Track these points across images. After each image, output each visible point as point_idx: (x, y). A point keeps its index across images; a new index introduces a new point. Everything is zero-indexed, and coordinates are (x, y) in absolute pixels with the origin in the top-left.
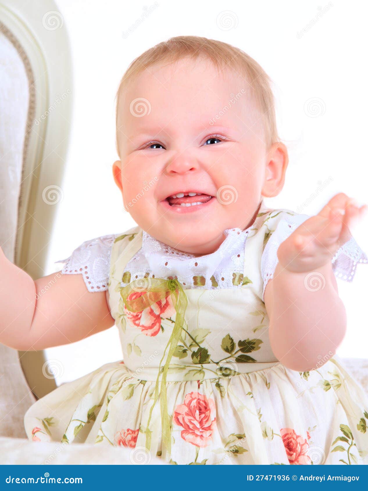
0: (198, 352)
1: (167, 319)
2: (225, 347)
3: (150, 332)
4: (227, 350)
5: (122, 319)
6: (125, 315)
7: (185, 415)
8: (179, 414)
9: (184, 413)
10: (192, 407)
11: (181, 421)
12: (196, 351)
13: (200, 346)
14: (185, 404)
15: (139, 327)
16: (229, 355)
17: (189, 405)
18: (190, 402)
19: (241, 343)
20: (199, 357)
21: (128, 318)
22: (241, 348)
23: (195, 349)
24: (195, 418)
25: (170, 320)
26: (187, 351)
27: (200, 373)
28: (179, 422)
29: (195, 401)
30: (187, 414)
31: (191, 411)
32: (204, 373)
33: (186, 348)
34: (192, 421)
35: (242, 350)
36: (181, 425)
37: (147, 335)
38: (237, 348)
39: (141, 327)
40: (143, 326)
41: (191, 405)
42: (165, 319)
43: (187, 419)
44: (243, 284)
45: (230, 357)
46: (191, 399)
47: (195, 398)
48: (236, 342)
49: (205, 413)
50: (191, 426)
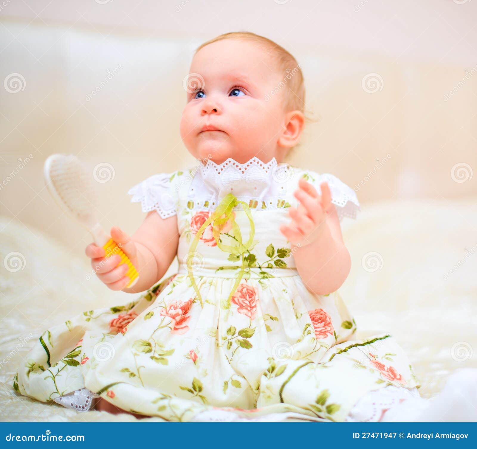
0: (248, 257)
1: (225, 234)
2: (268, 253)
3: (211, 243)
4: (269, 256)
5: (188, 235)
6: (191, 231)
7: (239, 298)
8: (235, 297)
9: (239, 296)
10: (244, 293)
11: (237, 301)
12: (247, 257)
13: (249, 253)
14: (238, 291)
15: (202, 240)
16: (270, 259)
17: (241, 291)
18: (242, 290)
19: (279, 251)
20: (249, 261)
21: (193, 233)
22: (279, 254)
23: (246, 255)
24: (246, 299)
25: (228, 234)
26: (240, 257)
27: (247, 274)
28: (235, 302)
29: (245, 289)
30: (241, 297)
31: (243, 295)
32: (250, 274)
33: (240, 255)
34: (245, 302)
35: (279, 256)
36: (237, 304)
37: (208, 245)
38: (276, 254)
39: (204, 240)
40: (205, 239)
41: (243, 291)
42: (223, 234)
43: (241, 300)
44: (285, 207)
45: (271, 260)
46: (242, 288)
47: (245, 287)
48: (276, 250)
49: (252, 298)
50: (244, 305)
